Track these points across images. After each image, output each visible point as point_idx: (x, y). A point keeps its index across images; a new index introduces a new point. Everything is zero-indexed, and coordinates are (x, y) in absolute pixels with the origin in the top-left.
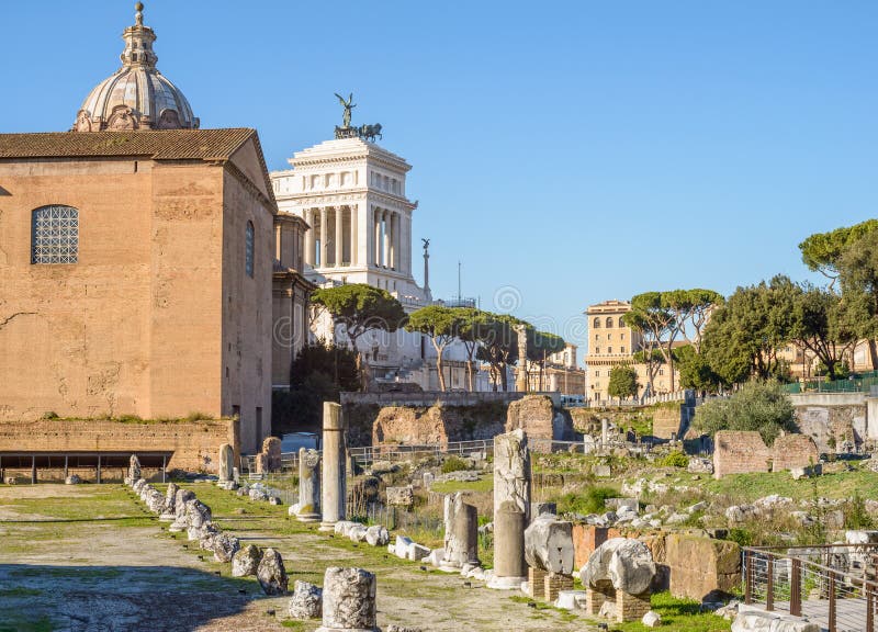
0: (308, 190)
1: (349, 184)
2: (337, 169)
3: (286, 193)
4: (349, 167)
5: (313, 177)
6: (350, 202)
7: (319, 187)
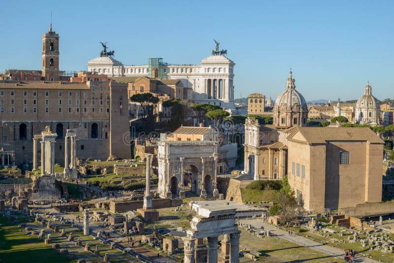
0: (207, 73)
1: (222, 72)
2: (218, 67)
3: (198, 73)
4: (223, 67)
5: (209, 69)
6: (223, 78)
7: (211, 72)
